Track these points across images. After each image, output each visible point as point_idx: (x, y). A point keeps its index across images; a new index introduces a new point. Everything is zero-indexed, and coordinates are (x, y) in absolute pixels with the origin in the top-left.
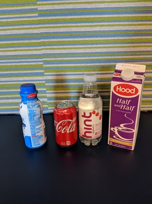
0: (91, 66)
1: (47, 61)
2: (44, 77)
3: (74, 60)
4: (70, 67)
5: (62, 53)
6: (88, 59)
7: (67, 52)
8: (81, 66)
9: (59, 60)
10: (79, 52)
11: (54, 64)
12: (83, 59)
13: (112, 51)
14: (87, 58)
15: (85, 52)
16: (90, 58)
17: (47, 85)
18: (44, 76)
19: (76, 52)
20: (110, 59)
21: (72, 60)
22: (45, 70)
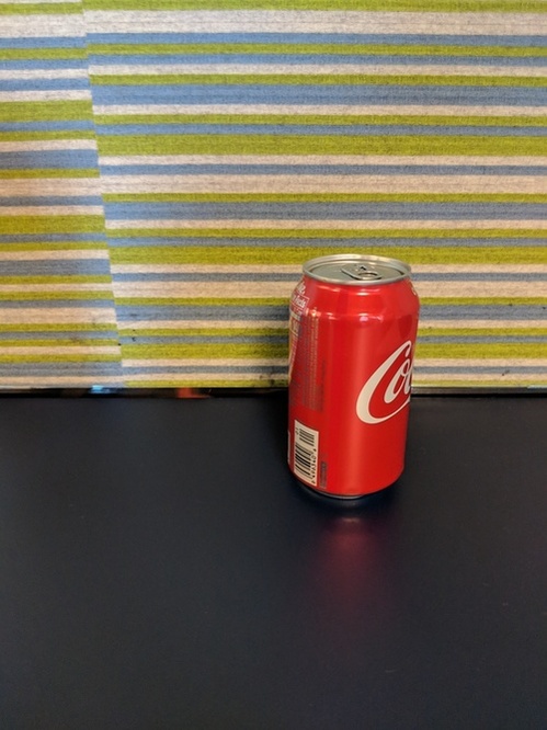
0: (376, 117)
1: (115, 82)
2: (95, 180)
3: (275, 77)
4: (249, 121)
5: (205, 36)
6: (361, 77)
7: (235, 28)
8: (319, 117)
9: (186, 76)
10: (305, 29)
11: (156, 100)
12: (327, 77)
13: (500, 33)
14: (354, 69)
15: (345, 28)
16: (370, 70)
17: (115, 232)
18: (97, 175)
19: (288, 30)
20: (486, 78)
21: (262, 77)
22: (100, 137)
